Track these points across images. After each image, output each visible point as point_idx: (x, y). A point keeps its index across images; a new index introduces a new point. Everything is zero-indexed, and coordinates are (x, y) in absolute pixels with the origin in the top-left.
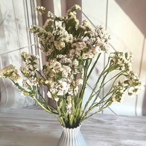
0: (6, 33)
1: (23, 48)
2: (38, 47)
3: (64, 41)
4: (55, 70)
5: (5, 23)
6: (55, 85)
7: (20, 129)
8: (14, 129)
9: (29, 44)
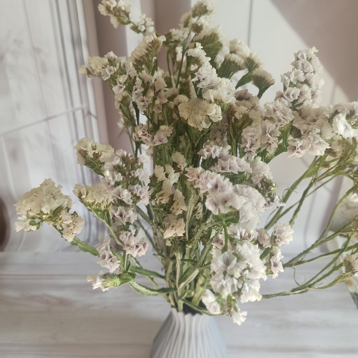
0: (13, 83)
1: (55, 116)
2: (89, 113)
3: (218, 102)
4: (216, 205)
5: (9, 59)
6: (227, 263)
7: (62, 302)
8: (47, 302)
9: (67, 107)
